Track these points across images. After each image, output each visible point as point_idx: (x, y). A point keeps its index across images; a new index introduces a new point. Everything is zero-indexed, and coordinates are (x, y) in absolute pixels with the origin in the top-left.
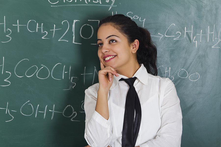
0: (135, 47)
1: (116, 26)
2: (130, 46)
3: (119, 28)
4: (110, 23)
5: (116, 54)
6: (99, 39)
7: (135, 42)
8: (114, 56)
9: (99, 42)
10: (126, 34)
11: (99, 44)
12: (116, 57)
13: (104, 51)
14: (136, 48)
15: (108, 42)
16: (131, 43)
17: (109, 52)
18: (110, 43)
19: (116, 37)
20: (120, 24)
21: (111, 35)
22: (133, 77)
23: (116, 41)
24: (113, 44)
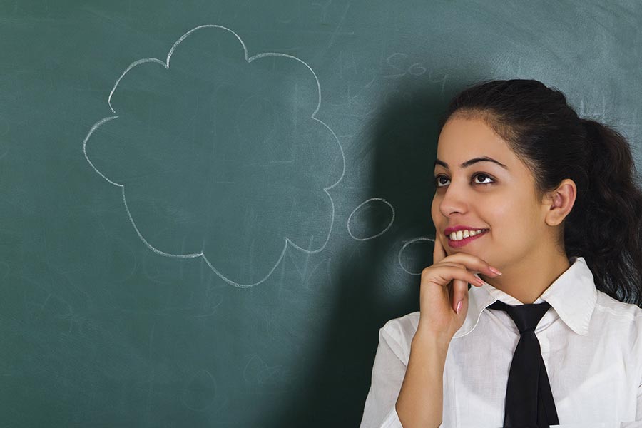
0: (561, 207)
1: (502, 127)
2: (540, 201)
3: (513, 135)
4: (485, 113)
5: (488, 226)
6: (441, 160)
7: (561, 189)
8: (482, 230)
9: (439, 170)
10: (533, 159)
11: (438, 176)
12: (485, 235)
13: (448, 207)
14: (563, 209)
15: (468, 177)
16: (545, 192)
17: (464, 214)
18: (472, 183)
19: (495, 164)
20: (519, 121)
21: (481, 156)
22: (539, 301)
23: (494, 181)
24: (482, 187)
